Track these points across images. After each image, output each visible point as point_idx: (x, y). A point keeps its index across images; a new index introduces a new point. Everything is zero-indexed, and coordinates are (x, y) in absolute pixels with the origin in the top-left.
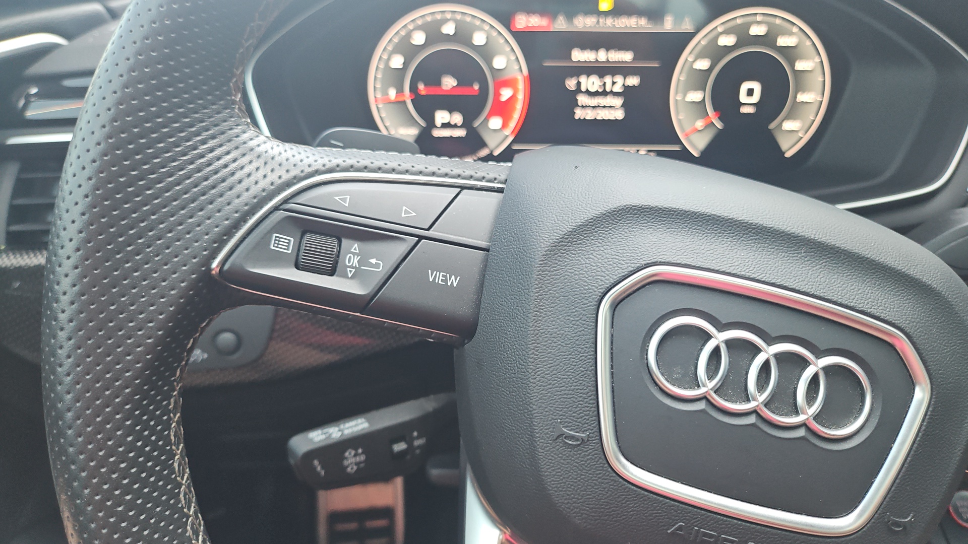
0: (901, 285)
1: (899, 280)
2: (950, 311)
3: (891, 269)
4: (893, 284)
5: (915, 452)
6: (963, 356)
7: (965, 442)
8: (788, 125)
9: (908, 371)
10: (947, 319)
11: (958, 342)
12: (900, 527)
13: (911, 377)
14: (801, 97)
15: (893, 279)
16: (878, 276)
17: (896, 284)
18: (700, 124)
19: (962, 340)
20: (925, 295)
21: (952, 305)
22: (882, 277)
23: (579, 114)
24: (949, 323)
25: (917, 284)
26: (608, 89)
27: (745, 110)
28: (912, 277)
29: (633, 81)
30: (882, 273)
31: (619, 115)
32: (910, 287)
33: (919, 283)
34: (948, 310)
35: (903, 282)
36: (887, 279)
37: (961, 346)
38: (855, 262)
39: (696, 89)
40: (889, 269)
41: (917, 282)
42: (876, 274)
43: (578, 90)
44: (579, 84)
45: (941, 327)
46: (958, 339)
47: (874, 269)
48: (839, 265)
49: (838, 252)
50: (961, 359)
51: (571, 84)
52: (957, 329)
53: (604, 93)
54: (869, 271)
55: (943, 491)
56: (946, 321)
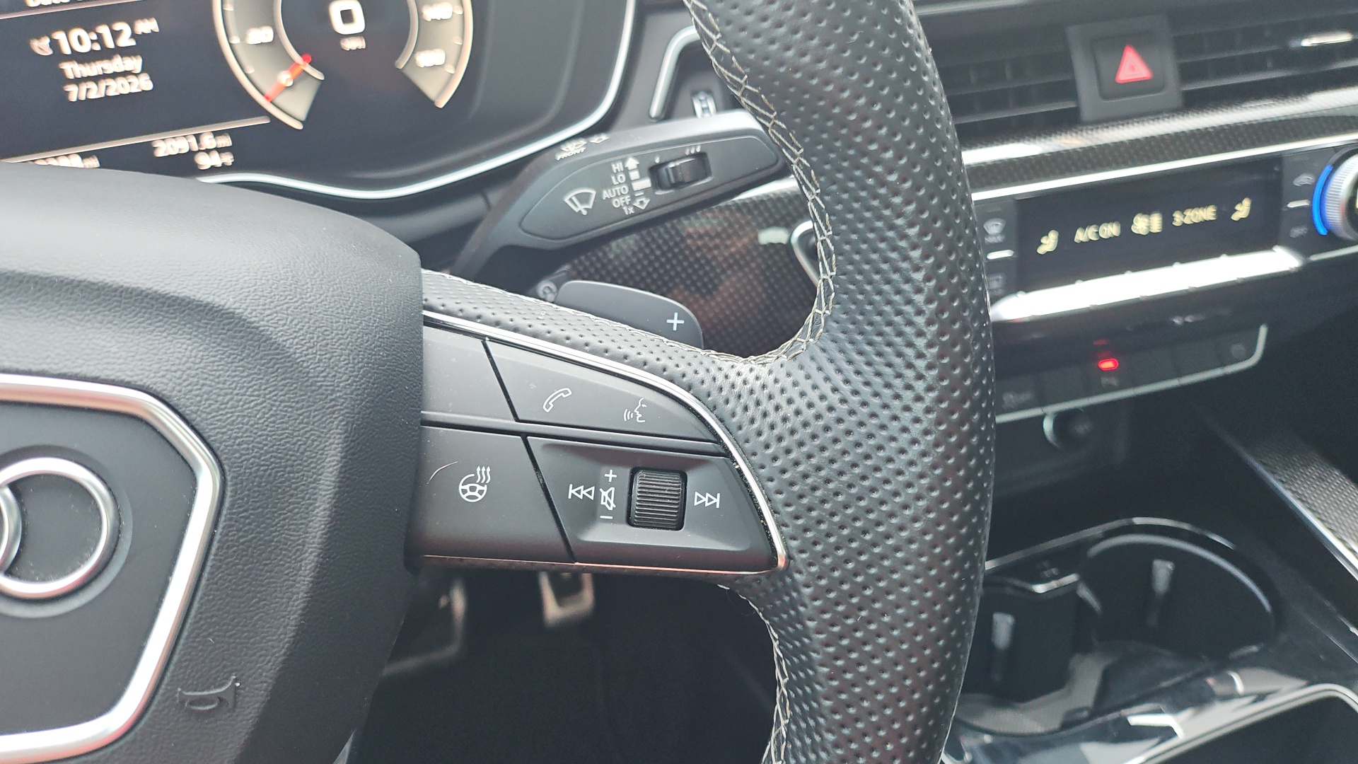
0: (155, 313)
1: (149, 306)
2: (256, 338)
3: (130, 290)
4: (140, 314)
5: (208, 580)
6: (294, 404)
7: (321, 538)
8: (425, 59)
9: (178, 453)
10: (253, 351)
11: (280, 384)
12: (212, 703)
13: (185, 461)
14: (430, 13)
15: (137, 307)
16: (108, 308)
17: (145, 313)
18: (285, 78)
19: (288, 379)
20: (205, 321)
21: (257, 328)
22: (116, 307)
23: (74, 93)
24: (259, 356)
25: (185, 306)
26: (110, 44)
27: (350, 45)
28: (173, 296)
29: (147, 26)
30: (114, 301)
31: (144, 84)
32: (172, 314)
33: (189, 303)
34: (252, 338)
35: (158, 307)
36: (125, 309)
37: (286, 389)
38: (59, 293)
39: (259, 25)
40: (126, 292)
41: (184, 303)
42: (104, 305)
43: (58, 56)
44: (54, 44)
45: (244, 367)
46: (279, 379)
47: (98, 296)
48: (29, 303)
49: (21, 282)
50: (290, 410)
51: (42, 46)
52: (275, 364)
53: (106, 54)
54: (88, 302)
55: (293, 623)
56: (252, 355)
